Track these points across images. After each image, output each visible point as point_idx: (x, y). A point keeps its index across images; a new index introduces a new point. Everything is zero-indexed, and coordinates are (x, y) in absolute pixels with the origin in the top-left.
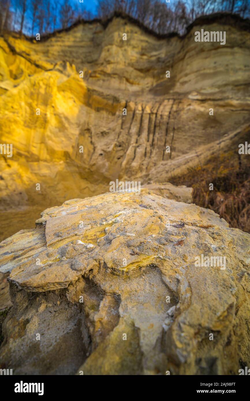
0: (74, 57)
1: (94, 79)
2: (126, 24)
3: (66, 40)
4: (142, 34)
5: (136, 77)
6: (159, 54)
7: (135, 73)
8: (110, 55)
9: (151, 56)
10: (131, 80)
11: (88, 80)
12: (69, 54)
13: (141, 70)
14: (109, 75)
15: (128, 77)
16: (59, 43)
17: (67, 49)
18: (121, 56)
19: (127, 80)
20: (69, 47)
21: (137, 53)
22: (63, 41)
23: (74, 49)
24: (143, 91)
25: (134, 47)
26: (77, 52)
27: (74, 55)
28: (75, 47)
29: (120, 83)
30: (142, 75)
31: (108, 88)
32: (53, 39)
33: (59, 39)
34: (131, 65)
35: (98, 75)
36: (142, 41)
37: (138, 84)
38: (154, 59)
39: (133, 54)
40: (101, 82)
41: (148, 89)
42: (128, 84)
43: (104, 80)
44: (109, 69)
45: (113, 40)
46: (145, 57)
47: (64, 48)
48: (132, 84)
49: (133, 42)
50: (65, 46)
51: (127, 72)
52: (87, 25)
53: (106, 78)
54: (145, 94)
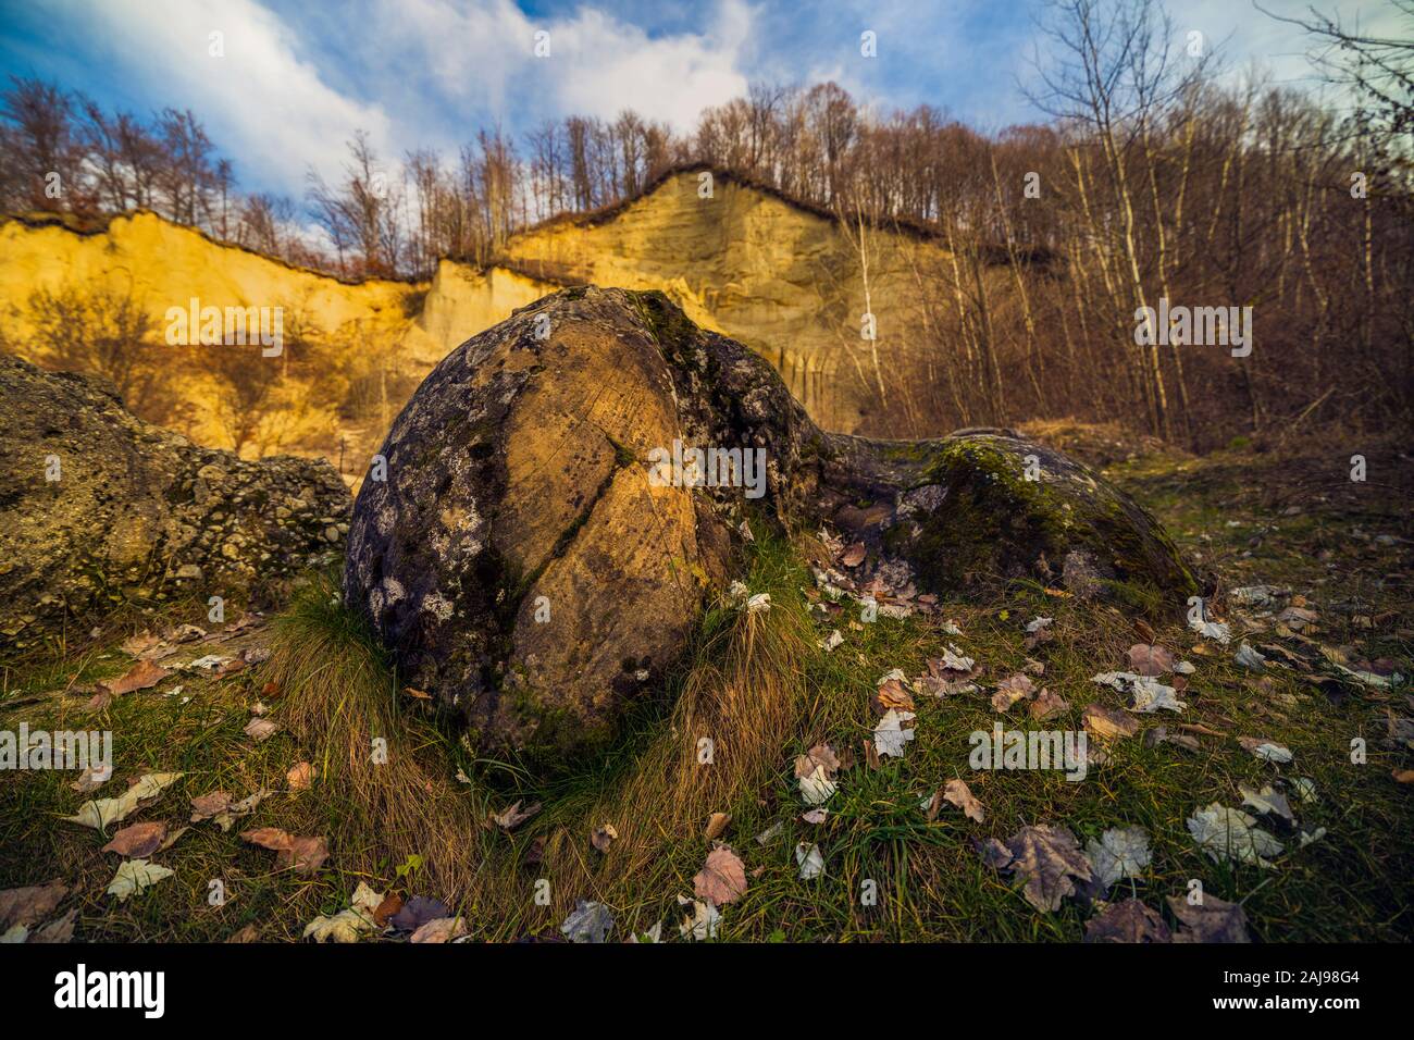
0: (673, 250)
1: (725, 309)
2: (760, 200)
3: (651, 215)
4: (790, 215)
5: (793, 294)
6: (824, 249)
7: (790, 288)
8: (744, 259)
9: (812, 253)
10: (785, 301)
11: (715, 311)
12: (662, 246)
13: (797, 283)
14: (748, 300)
15: (778, 297)
16: (640, 225)
17: (657, 234)
18: (762, 262)
19: (779, 303)
20: (660, 229)
21: (787, 251)
22: (646, 219)
23: (670, 234)
24: (805, 318)
25: (781, 243)
26: (677, 239)
27: (674, 245)
28: (672, 227)
29: (768, 311)
30: (799, 289)
31: (750, 323)
32: (626, 217)
33: (637, 216)
34: (780, 276)
35: (729, 303)
36: (792, 228)
37: (797, 305)
38: (816, 257)
39: (782, 256)
40: (737, 314)
41: (813, 314)
42: (781, 308)
43: (741, 310)
44: (746, 287)
45: (745, 232)
46: (801, 257)
47: (650, 234)
48: (787, 305)
49: (779, 233)
50: (653, 229)
51: (776, 289)
52: (685, 174)
53: (744, 306)
54: (809, 323)
